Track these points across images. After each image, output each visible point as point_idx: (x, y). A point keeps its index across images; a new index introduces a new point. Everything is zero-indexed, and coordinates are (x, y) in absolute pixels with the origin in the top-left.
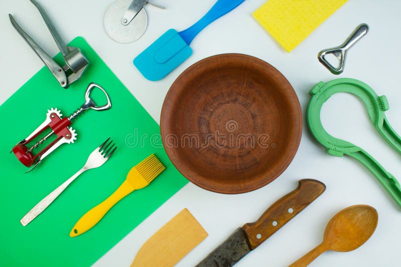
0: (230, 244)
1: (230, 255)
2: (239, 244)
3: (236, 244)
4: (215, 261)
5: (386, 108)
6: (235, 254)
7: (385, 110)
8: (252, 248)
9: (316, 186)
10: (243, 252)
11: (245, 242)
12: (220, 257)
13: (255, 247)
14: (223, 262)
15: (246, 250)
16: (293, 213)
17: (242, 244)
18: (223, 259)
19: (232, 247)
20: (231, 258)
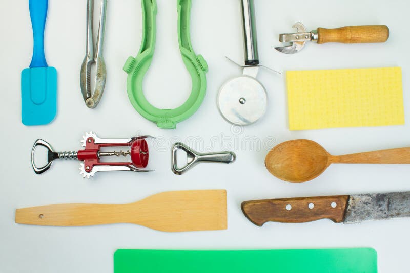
0: (363, 216)
1: (371, 205)
2: (356, 209)
3: (359, 211)
4: (389, 209)
5: (131, 60)
6: (366, 203)
7: (133, 59)
8: (347, 198)
9: (251, 213)
10: (358, 199)
11: (349, 207)
12: (381, 210)
13: (343, 196)
14: (381, 203)
15: (353, 199)
16: (288, 204)
17: (354, 207)
18: (380, 206)
19: (364, 211)
20: (372, 201)
